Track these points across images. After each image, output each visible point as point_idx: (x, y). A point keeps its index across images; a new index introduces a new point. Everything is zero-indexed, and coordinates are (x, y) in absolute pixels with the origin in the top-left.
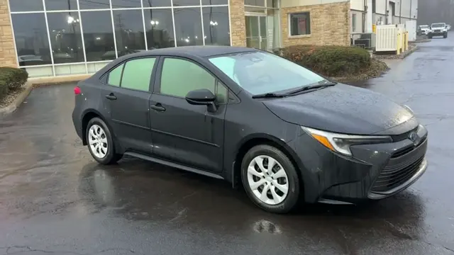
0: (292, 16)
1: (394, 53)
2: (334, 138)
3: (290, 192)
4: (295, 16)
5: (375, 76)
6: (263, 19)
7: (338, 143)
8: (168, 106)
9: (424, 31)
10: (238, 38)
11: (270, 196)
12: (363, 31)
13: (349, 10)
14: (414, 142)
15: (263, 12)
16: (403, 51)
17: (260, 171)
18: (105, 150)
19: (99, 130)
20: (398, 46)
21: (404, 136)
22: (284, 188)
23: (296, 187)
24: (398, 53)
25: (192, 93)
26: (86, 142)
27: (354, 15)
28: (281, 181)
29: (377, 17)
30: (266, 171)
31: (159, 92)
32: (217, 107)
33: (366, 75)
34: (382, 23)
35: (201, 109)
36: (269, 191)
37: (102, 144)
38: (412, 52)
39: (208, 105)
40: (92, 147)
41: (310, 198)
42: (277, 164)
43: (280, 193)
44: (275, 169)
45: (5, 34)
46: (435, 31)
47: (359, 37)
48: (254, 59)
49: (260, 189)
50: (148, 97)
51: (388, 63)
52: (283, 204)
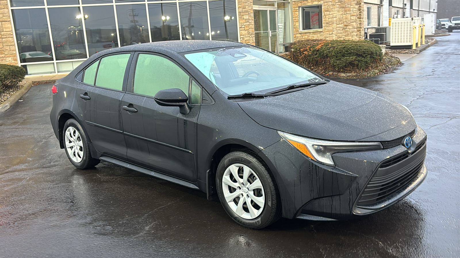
0: (303, 10)
1: (409, 47)
2: (313, 145)
3: (266, 206)
4: (307, 10)
5: (387, 72)
6: (273, 13)
7: (318, 151)
8: (140, 107)
9: (444, 25)
10: (246, 32)
11: (246, 209)
12: (379, 25)
13: (363, 3)
14: (409, 149)
15: (273, 5)
16: (419, 45)
17: (235, 181)
18: (82, 153)
19: (74, 132)
20: (414, 40)
21: (398, 142)
22: (261, 201)
23: (272, 200)
24: (414, 47)
25: (161, 93)
26: (63, 146)
27: (369, 9)
28: (257, 192)
29: (394, 10)
30: (241, 181)
31: (131, 91)
32: (190, 108)
33: (377, 71)
34: (399, 16)
35: (173, 111)
36: (245, 203)
37: (79, 148)
38: (429, 46)
39: (181, 106)
40: (69, 150)
41: (287, 213)
42: (252, 174)
43: (257, 207)
44: (251, 179)
45: (5, 30)
46: (456, 24)
47: (374, 31)
48: (237, 55)
49: (236, 201)
50: (120, 97)
51: (402, 58)
52: (259, 219)
